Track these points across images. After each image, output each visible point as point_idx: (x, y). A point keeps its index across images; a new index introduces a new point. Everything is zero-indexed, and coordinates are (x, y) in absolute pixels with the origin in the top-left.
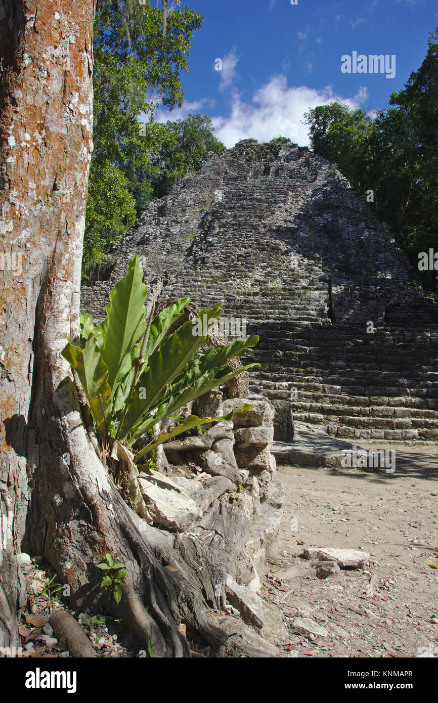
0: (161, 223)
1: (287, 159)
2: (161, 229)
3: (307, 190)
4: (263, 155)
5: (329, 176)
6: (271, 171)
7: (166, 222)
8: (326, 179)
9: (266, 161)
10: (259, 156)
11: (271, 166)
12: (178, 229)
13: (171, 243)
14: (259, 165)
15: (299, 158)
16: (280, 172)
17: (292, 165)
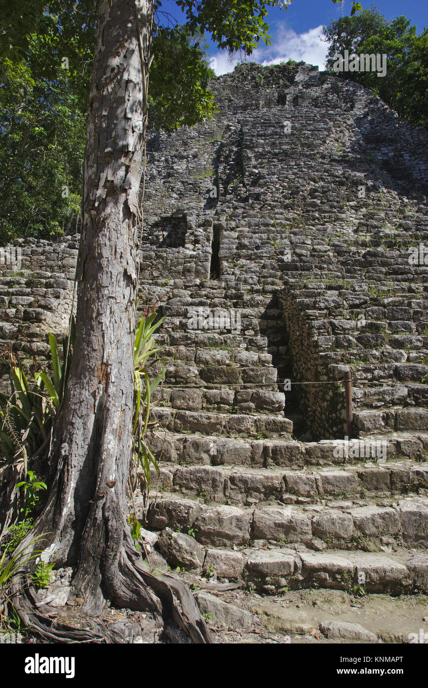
0: (156, 160)
1: (307, 85)
2: (158, 167)
3: (349, 120)
4: (273, 80)
5: (370, 103)
6: (288, 99)
7: (163, 159)
8: (366, 106)
9: (278, 87)
10: (269, 82)
11: (288, 94)
12: (184, 167)
13: (183, 182)
14: (271, 92)
15: (322, 84)
16: (300, 100)
17: (315, 92)
